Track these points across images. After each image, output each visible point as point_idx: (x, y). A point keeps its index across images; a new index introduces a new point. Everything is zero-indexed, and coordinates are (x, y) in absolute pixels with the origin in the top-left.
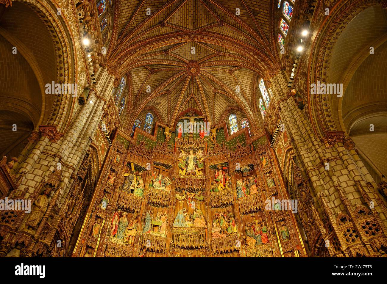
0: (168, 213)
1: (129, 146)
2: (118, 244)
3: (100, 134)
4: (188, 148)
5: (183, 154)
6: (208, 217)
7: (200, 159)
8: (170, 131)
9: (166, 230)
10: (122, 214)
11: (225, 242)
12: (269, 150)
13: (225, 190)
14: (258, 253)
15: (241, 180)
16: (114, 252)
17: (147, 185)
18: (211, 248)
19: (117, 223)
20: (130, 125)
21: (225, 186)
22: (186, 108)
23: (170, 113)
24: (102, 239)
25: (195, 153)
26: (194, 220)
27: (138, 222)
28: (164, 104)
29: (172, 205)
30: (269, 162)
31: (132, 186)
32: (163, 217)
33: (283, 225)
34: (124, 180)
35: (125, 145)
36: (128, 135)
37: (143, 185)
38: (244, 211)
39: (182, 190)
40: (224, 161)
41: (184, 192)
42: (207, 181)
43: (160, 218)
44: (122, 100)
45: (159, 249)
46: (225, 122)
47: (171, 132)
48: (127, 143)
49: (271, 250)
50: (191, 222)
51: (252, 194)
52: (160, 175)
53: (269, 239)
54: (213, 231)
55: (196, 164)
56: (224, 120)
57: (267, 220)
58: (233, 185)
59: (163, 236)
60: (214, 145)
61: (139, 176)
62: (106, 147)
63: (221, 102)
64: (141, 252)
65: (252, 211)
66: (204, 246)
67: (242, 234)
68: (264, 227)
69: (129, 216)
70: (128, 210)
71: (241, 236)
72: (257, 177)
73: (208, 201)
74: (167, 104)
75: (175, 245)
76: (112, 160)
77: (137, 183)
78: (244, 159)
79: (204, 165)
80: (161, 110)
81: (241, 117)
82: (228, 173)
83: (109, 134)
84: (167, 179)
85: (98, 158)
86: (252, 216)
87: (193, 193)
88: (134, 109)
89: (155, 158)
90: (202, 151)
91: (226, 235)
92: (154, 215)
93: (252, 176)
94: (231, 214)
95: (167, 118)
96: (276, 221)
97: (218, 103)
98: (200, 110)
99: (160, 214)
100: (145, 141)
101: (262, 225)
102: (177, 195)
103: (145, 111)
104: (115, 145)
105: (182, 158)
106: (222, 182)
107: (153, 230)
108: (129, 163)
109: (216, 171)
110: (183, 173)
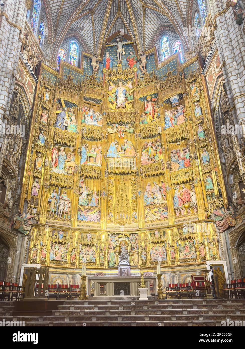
0: (101, 146)
1: (56, 81)
2: (60, 174)
3: (23, 70)
4: (117, 80)
5: (112, 87)
6: (138, 147)
7: (129, 91)
8: (97, 62)
9: (101, 160)
10: (60, 149)
11: (153, 167)
12: (199, 77)
13: (154, 121)
14: (180, 175)
15: (170, 110)
16: (58, 180)
17: (79, 121)
18: (140, 173)
19: (57, 156)
20: (54, 58)
21: (153, 118)
22: (113, 32)
23: (95, 40)
24: (46, 171)
25: (124, 85)
26: (125, 150)
27: (75, 155)
28: (88, 29)
29: (104, 138)
30: (199, 90)
31: (65, 123)
32: (97, 149)
33: (205, 151)
34: (57, 117)
35: (52, 80)
36: (54, 69)
37: (76, 121)
38: (170, 140)
39: (113, 124)
40: (153, 92)
41: (115, 125)
42: (136, 114)
43: (95, 150)
44: (40, 27)
45: (96, 176)
46: (156, 46)
47: (99, 63)
48: (54, 78)
49: (191, 172)
50: (123, 152)
51: (179, 124)
52: (90, 110)
53: (191, 163)
54: (142, 159)
55: (126, 97)
56: (154, 44)
57: (190, 147)
58: (162, 116)
59: (99, 165)
60: (144, 74)
61: (71, 112)
62: (33, 85)
63: (152, 22)
64: (81, 179)
65: (177, 140)
66: (134, 172)
67: (167, 160)
68: (188, 154)
69: (67, 150)
70: (65, 145)
71: (166, 161)
72: (186, 106)
73: (137, 133)
74: (91, 28)
75: (110, 172)
76: (41, 97)
77: (70, 119)
78: (174, 88)
79: (134, 97)
80: (85, 36)
81: (173, 40)
82: (157, 104)
83: (33, 69)
84: (98, 113)
85: (27, 97)
86: (178, 145)
87: (124, 126)
88: (55, 37)
89: (84, 93)
90: (132, 82)
91: (153, 162)
92: (89, 148)
93: (181, 106)
94: (158, 143)
95: (93, 46)
96: (199, 147)
97: (149, 22)
98: (129, 33)
99: (94, 146)
100: (72, 74)
101: (186, 152)
102: (108, 129)
103: (68, 39)
104: (42, 82)
105: (111, 91)
106: (151, 114)
107: (89, 161)
108: (59, 100)
109: (146, 103)
110: (113, 107)
